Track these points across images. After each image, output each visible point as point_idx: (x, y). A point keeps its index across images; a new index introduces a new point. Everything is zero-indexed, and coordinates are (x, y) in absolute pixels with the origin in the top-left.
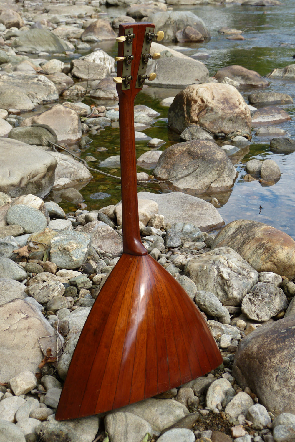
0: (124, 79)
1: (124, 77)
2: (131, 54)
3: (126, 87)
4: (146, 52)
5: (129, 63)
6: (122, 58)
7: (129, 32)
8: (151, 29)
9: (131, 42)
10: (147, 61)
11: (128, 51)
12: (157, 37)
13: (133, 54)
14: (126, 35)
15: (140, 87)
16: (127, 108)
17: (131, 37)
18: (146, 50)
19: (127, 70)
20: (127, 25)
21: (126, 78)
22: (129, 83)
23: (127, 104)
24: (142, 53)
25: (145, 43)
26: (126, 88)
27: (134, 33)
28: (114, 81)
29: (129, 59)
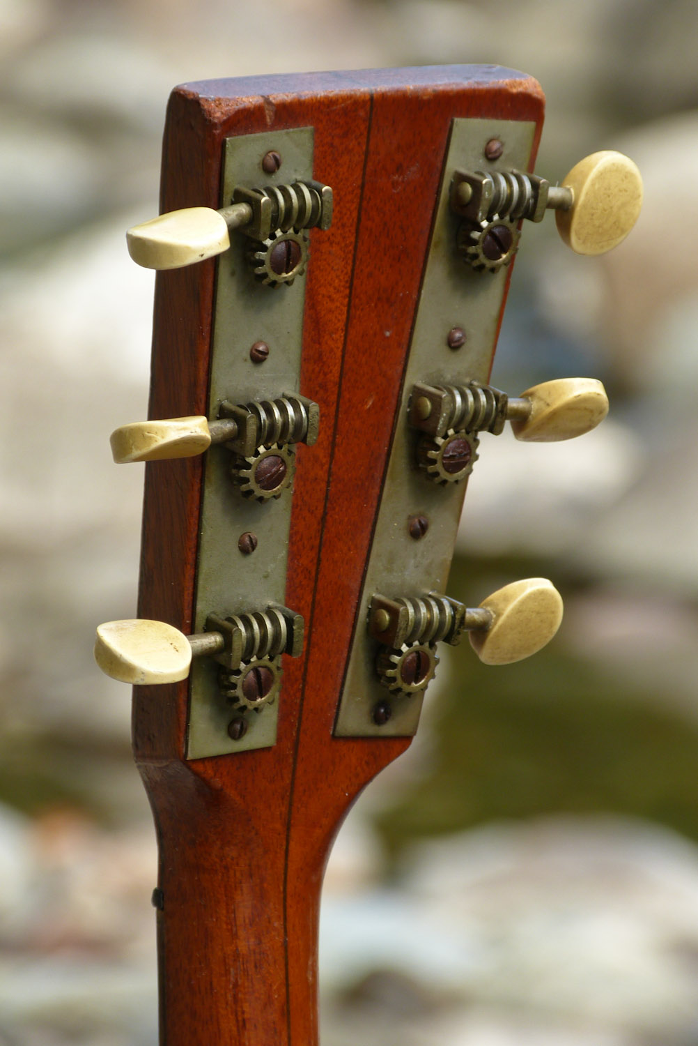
0: (213, 640)
1: (210, 627)
2: (290, 387)
3: (236, 725)
4: (453, 367)
5: (271, 481)
6: (195, 427)
7: (270, 167)
8: (512, 131)
9: (287, 261)
10: (464, 458)
11: (258, 358)
12: (564, 211)
13: (311, 386)
14: (239, 198)
15: (388, 729)
16: (245, 943)
17: (283, 219)
18: (454, 345)
19: (247, 549)
20: (250, 99)
21: (227, 634)
22: (260, 686)
23: (244, 906)
24: (414, 378)
25: (436, 274)
26: (235, 735)
27: (322, 169)
28: (111, 663)
29: (268, 434)
